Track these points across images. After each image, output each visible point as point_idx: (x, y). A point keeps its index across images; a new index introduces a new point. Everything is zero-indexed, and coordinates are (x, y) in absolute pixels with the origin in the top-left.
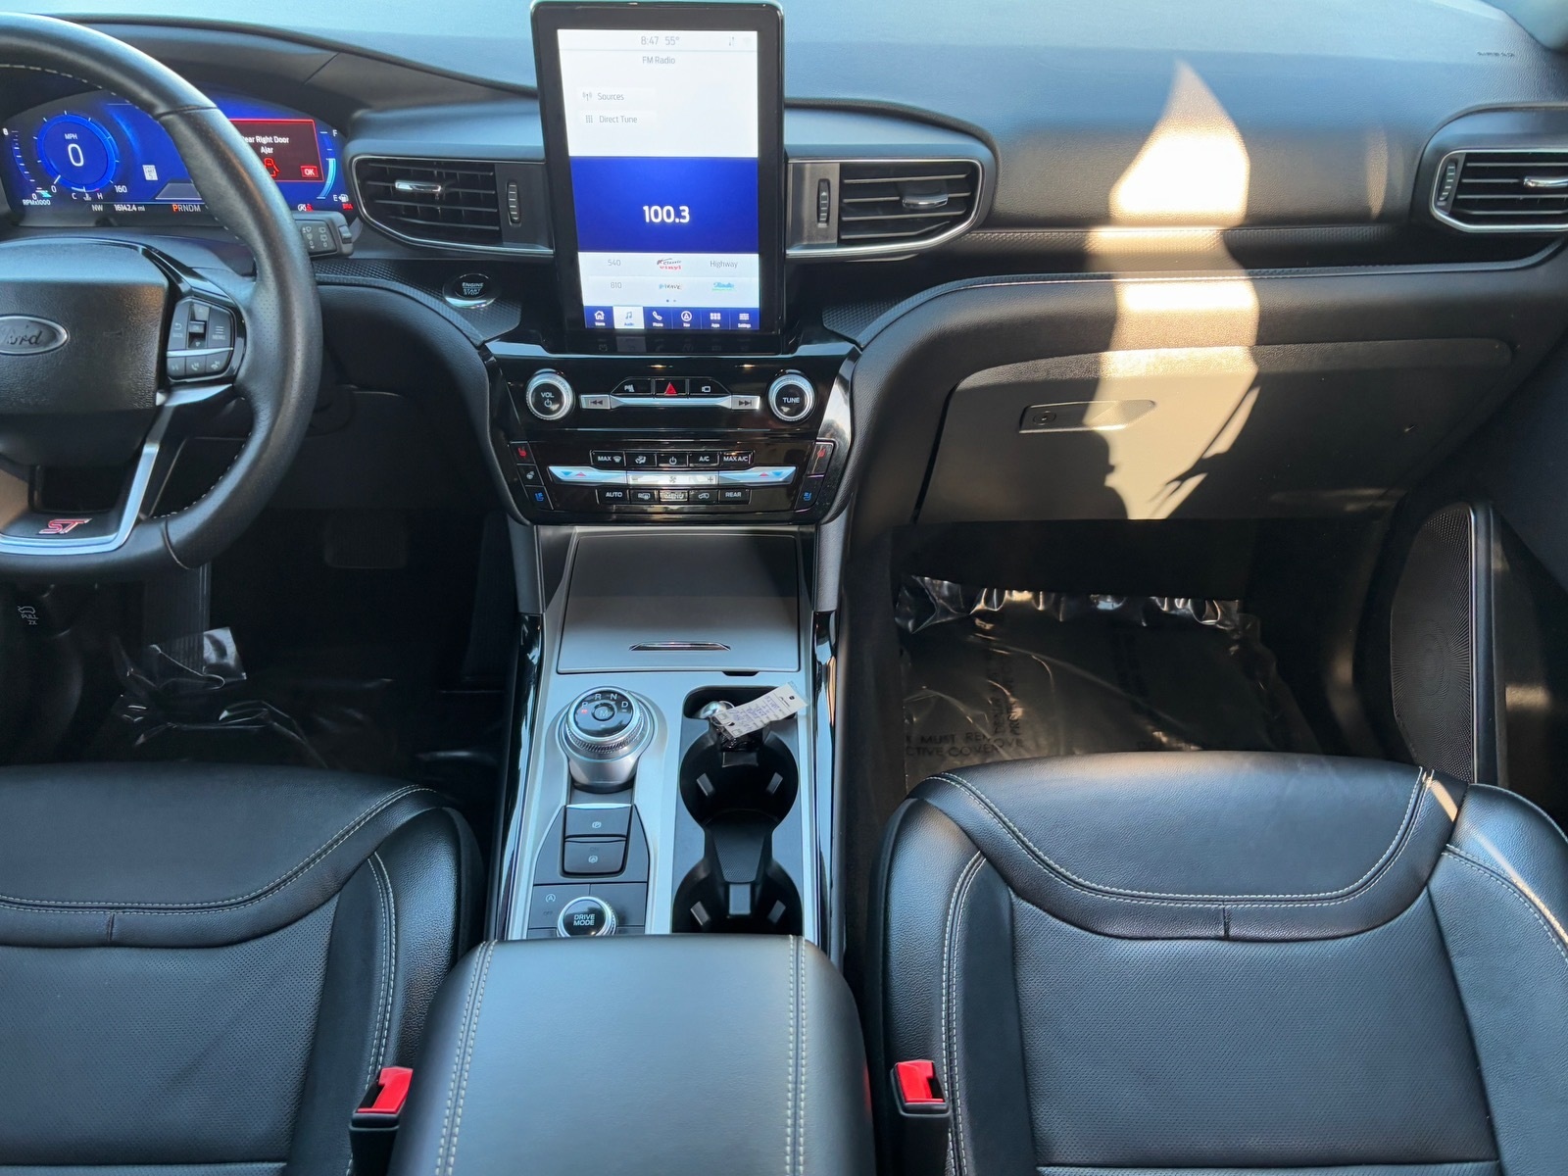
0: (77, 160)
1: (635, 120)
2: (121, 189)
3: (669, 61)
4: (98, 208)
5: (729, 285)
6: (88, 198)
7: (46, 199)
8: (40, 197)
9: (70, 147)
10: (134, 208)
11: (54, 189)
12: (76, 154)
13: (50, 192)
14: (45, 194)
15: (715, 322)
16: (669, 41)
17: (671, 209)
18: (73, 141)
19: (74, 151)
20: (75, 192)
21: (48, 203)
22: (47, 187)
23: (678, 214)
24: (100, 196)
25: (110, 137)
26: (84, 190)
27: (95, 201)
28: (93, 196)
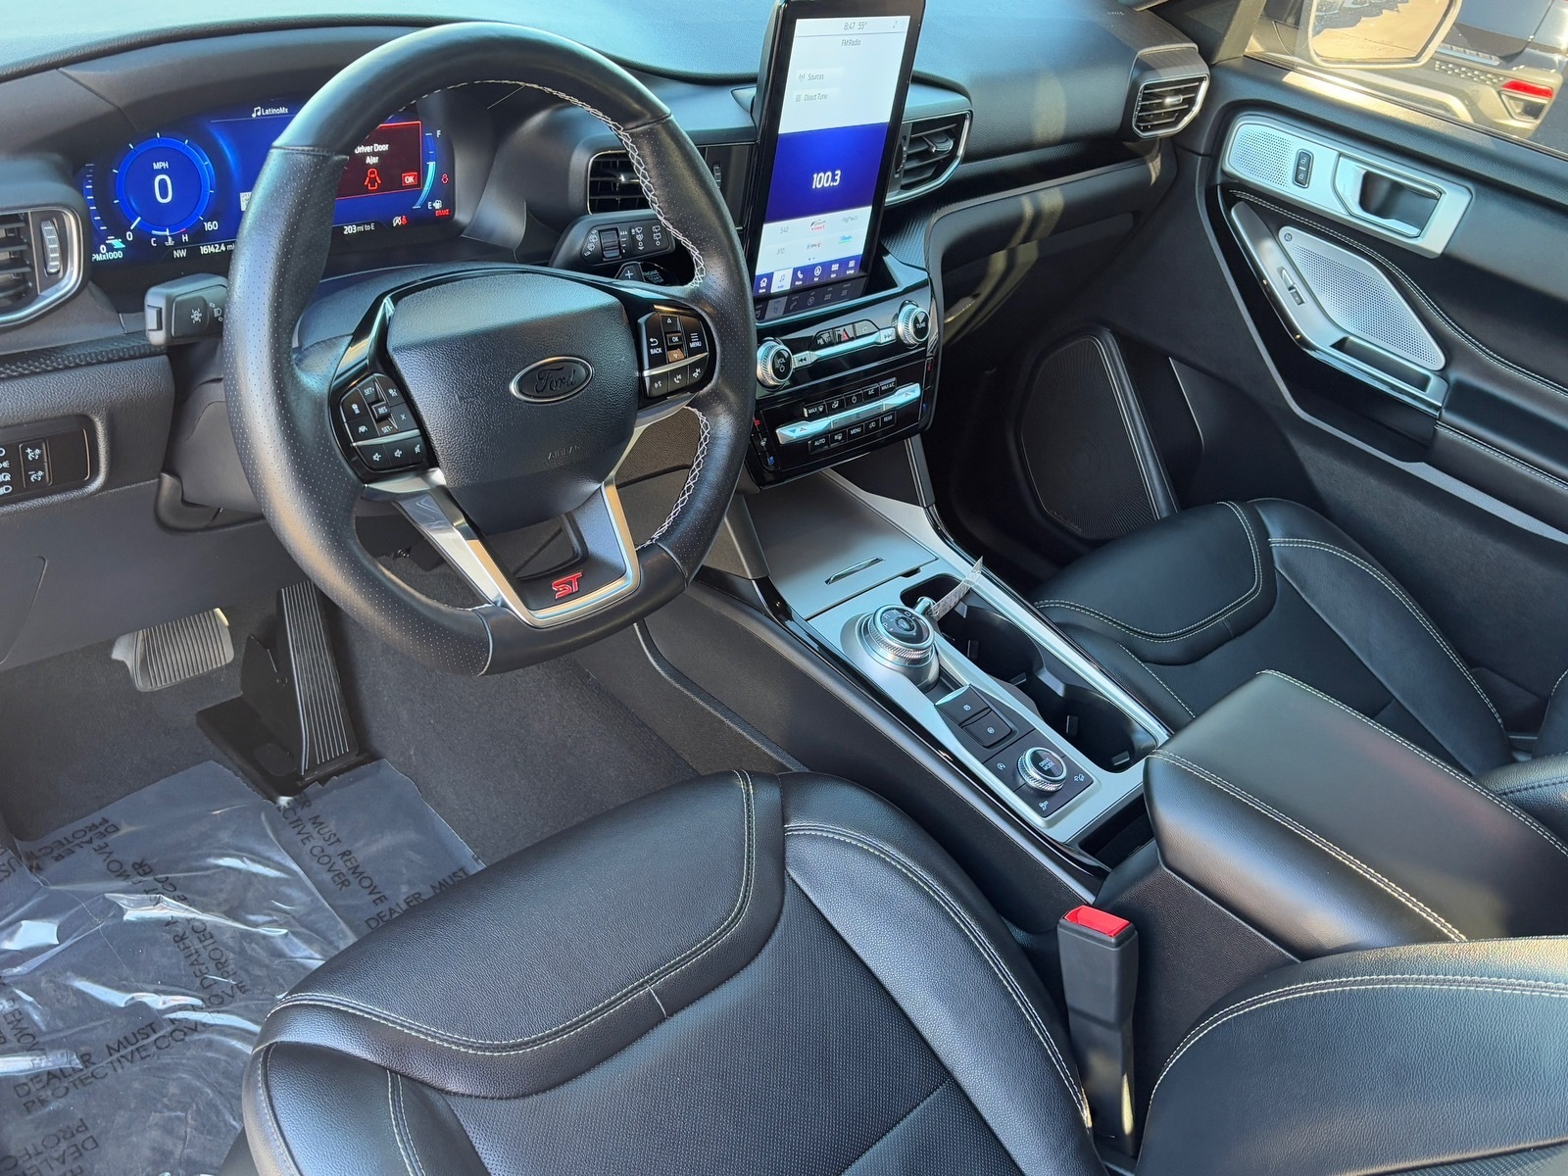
0: (164, 195)
1: (825, 97)
2: (211, 226)
3: (858, 43)
4: (181, 253)
5: (850, 237)
6: (170, 242)
7: (117, 250)
8: (111, 248)
9: (158, 178)
10: (223, 248)
11: (129, 236)
12: (163, 188)
13: (124, 241)
14: (117, 243)
15: (834, 272)
16: (861, 25)
17: (829, 173)
18: (162, 171)
19: (163, 183)
20: (154, 236)
21: (119, 255)
22: (121, 236)
23: (834, 180)
24: (185, 238)
25: (208, 162)
26: (167, 233)
27: (179, 244)
28: (177, 239)
